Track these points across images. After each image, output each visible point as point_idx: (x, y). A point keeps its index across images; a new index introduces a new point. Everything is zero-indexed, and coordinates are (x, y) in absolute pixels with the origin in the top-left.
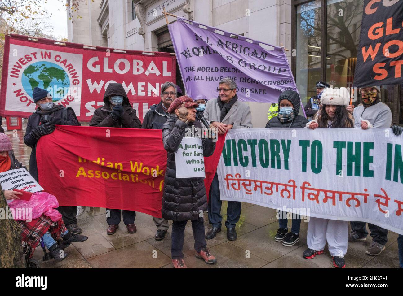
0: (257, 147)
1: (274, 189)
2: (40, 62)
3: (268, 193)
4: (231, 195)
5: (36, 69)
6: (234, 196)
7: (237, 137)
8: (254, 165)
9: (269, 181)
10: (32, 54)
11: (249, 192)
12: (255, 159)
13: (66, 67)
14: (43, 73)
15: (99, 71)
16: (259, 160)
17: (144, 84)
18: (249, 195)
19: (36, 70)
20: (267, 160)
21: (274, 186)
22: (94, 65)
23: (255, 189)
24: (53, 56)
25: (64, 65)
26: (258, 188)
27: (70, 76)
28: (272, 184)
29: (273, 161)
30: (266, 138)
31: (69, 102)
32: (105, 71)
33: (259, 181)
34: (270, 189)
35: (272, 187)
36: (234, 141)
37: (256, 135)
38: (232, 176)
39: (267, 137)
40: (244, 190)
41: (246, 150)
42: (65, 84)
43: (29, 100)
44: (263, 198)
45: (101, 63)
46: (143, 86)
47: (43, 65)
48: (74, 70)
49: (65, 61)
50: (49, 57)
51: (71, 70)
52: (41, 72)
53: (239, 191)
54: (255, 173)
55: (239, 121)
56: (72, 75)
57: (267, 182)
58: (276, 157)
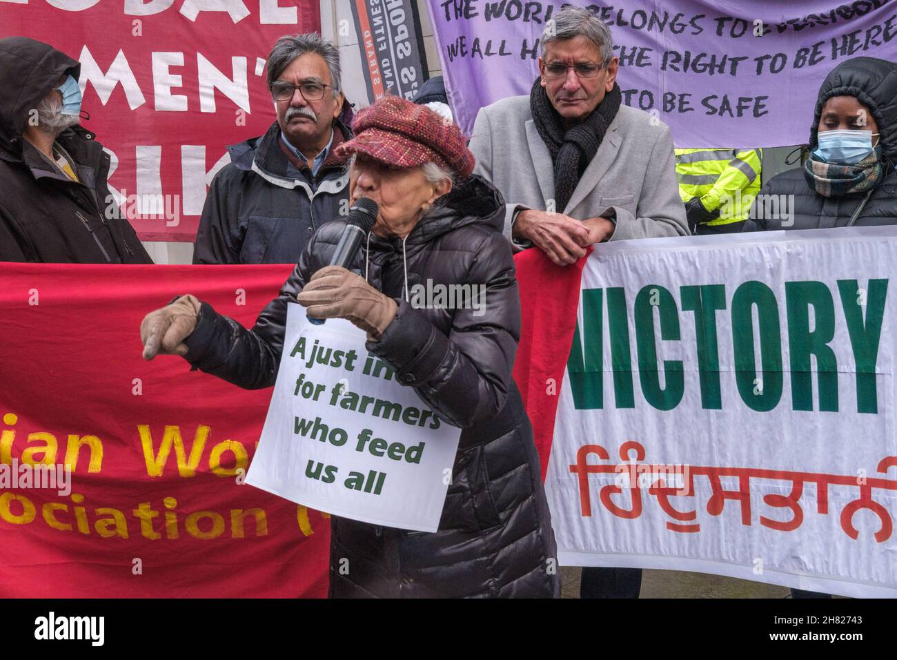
0: (724, 320)
1: (808, 502)
3: (778, 519)
4: (597, 544)
6: (612, 544)
7: (631, 275)
8: (711, 398)
9: (780, 467)
11: (684, 523)
12: (716, 373)
16: (734, 375)
17: (178, 58)
18: (685, 536)
20: (773, 377)
21: (811, 488)
23: (715, 507)
26: (726, 501)
28: (799, 479)
29: (801, 377)
30: (768, 276)
33: (734, 472)
34: (792, 501)
35: (796, 494)
36: (617, 295)
37: (721, 265)
38: (604, 454)
39: (774, 272)
40: (661, 517)
41: (672, 331)
44: (756, 544)
46: (173, 70)
53: (637, 521)
54: (714, 435)
55: (631, 201)
57: (771, 474)
58: (813, 358)
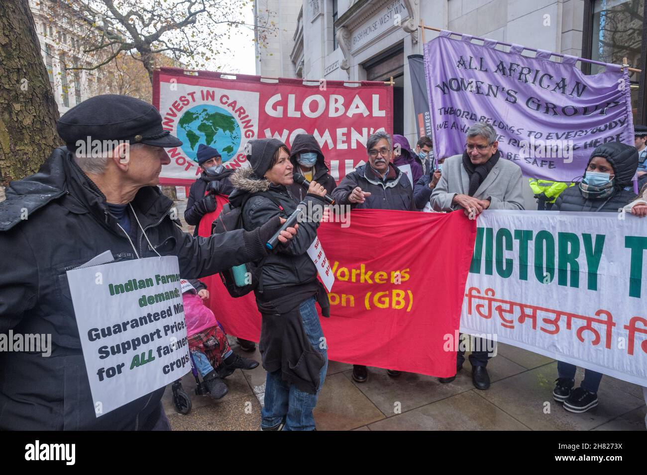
0: (531, 245)
1: (562, 323)
2: (200, 106)
3: (548, 329)
4: (473, 326)
5: (194, 116)
6: (478, 328)
7: (496, 223)
8: (523, 276)
9: (551, 308)
10: (189, 94)
11: (508, 324)
12: (526, 266)
13: (236, 112)
14: (204, 121)
15: (281, 116)
16: (534, 267)
17: (345, 130)
18: (508, 329)
19: (195, 119)
20: (550, 269)
21: (564, 318)
22: (274, 107)
23: (521, 320)
24: (217, 97)
25: (233, 109)
26: (526, 318)
27: (242, 126)
28: (559, 314)
29: (563, 272)
30: (551, 229)
31: (240, 163)
32: (289, 115)
33: (530, 307)
34: (555, 322)
35: (557, 319)
36: (490, 230)
37: (532, 223)
38: (479, 292)
39: (554, 228)
40: (499, 320)
41: (510, 247)
42: (235, 138)
43: (188, 162)
44: (538, 338)
45: (284, 103)
46: (344, 134)
47: (205, 110)
48: (247, 116)
49: (235, 102)
50: (213, 99)
51: (242, 116)
52: (202, 121)
53: (489, 320)
54: (523, 291)
55: (502, 195)
56: (245, 124)
57: (547, 310)
58: (569, 264)
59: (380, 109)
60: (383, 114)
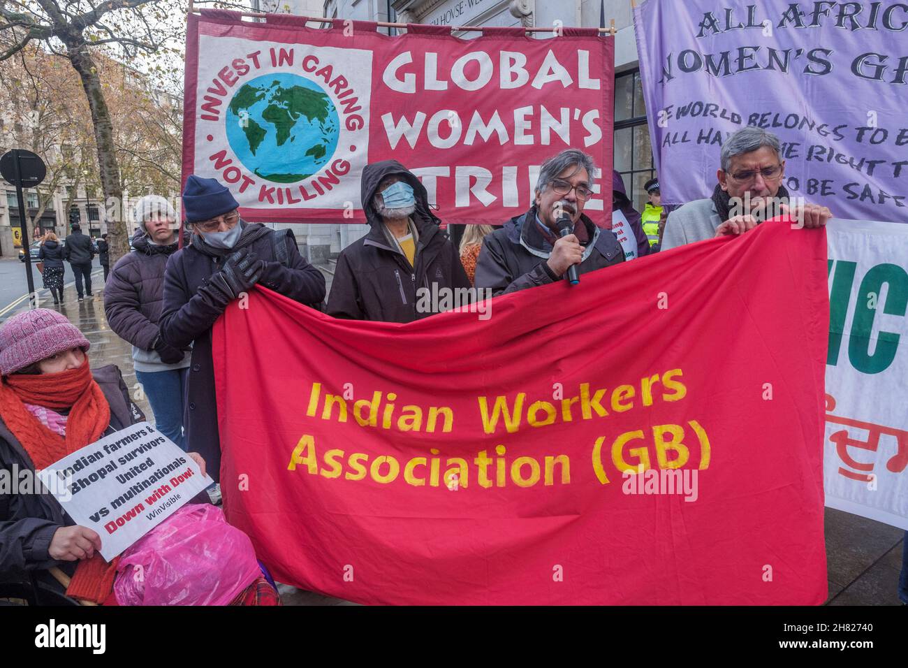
2: (269, 76)
5: (258, 94)
10: (249, 56)
13: (331, 85)
14: (274, 102)
15: (413, 90)
17: (530, 110)
19: (259, 99)
22: (400, 75)
24: (298, 59)
25: (326, 81)
27: (341, 109)
31: (338, 177)
32: (427, 87)
42: (328, 130)
43: (244, 177)
45: (417, 67)
46: (527, 117)
47: (276, 83)
48: (351, 91)
49: (329, 68)
50: (290, 63)
51: (342, 91)
52: (270, 102)
56: (345, 106)
59: (592, 76)
60: (596, 85)
